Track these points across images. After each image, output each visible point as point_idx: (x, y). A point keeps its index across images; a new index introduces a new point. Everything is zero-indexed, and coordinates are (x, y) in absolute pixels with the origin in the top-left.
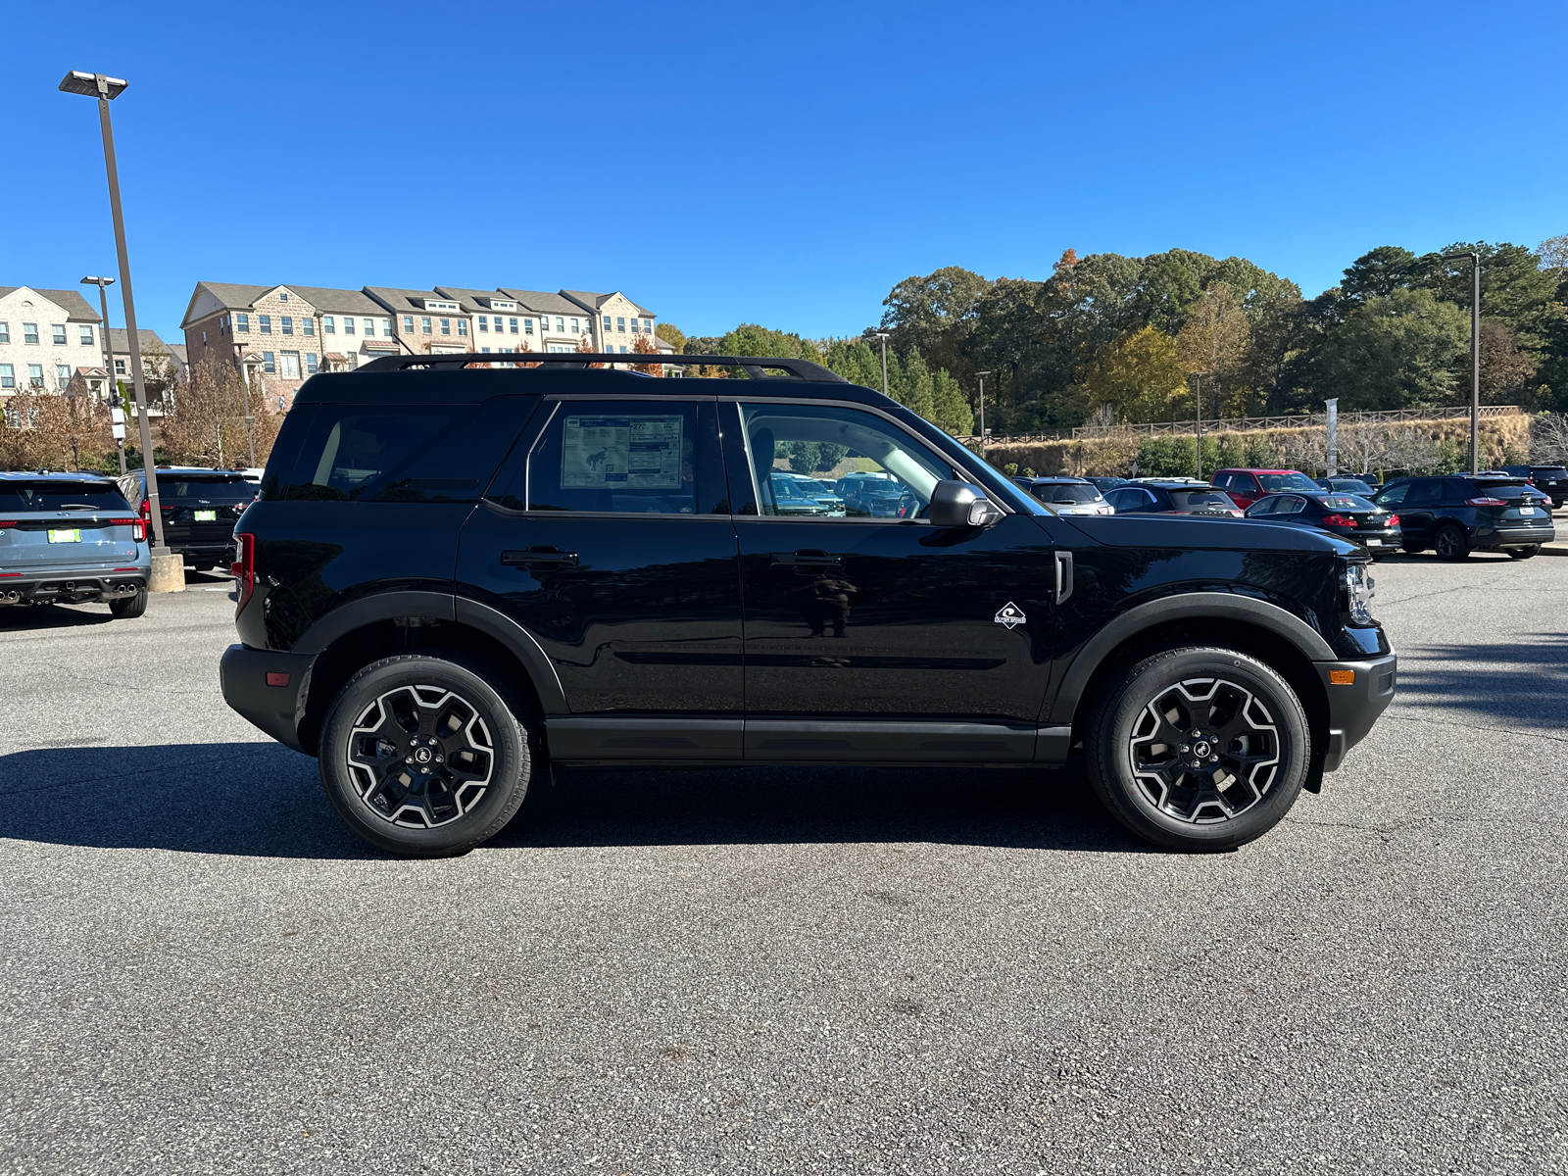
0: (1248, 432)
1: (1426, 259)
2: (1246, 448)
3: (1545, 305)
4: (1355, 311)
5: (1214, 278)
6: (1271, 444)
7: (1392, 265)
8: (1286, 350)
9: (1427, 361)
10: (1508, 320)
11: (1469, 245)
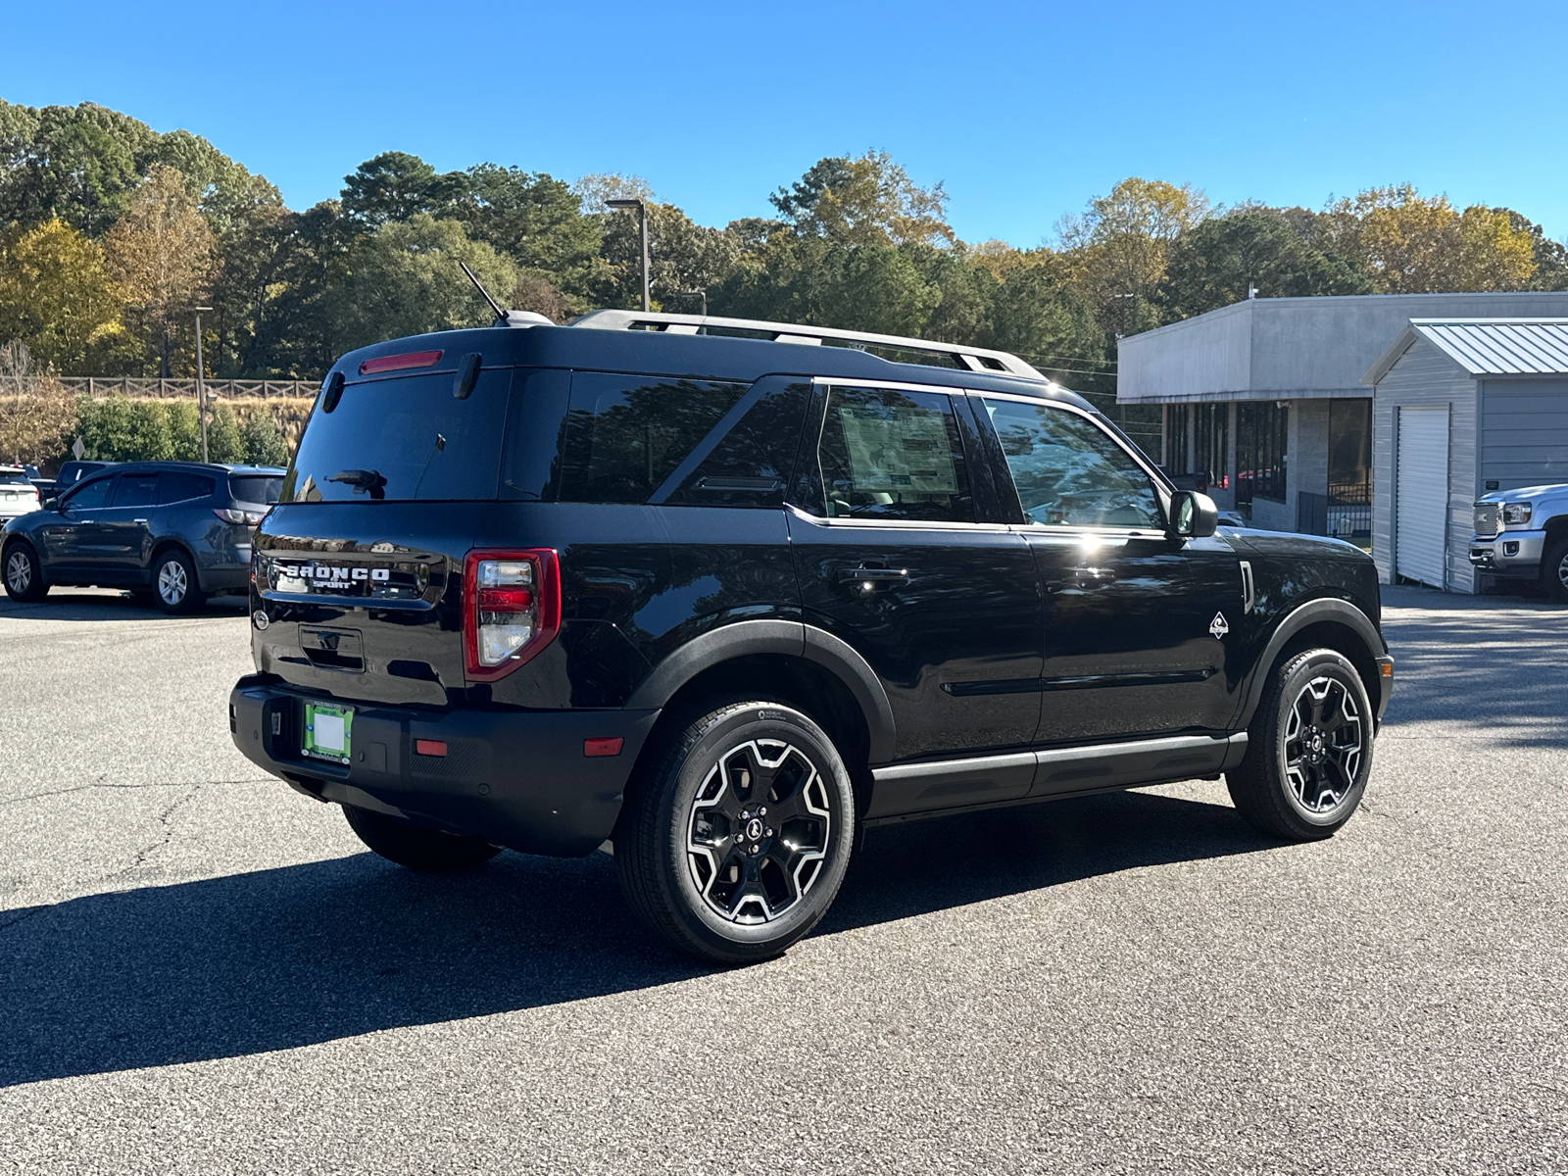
0: (241, 401)
1: (452, 180)
2: (239, 425)
3: (591, 261)
4: (362, 238)
5: (155, 157)
6: (275, 420)
7: (408, 180)
8: (269, 282)
9: (462, 319)
10: (552, 274)
11: (501, 169)
